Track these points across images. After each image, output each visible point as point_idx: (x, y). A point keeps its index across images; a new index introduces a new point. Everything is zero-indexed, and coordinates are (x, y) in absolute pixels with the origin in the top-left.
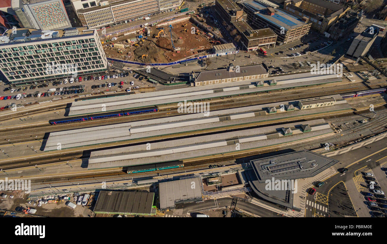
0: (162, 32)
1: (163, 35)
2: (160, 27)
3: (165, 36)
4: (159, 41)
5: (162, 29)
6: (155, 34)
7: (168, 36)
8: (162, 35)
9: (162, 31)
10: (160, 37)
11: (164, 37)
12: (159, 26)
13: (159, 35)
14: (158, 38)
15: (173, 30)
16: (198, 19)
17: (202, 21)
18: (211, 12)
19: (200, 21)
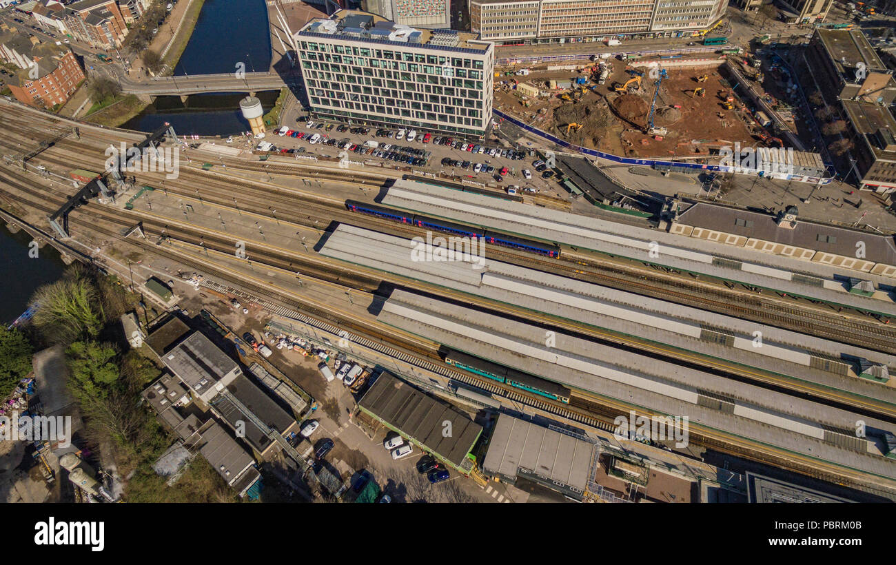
0: (636, 83)
1: (637, 89)
2: (635, 69)
3: (640, 92)
4: (620, 102)
5: (640, 75)
6: (616, 83)
7: (648, 94)
8: (632, 89)
9: (639, 79)
10: (625, 93)
11: (636, 95)
12: (635, 65)
13: (626, 85)
14: (622, 94)
15: (666, 82)
16: (742, 70)
17: (753, 79)
18: (789, 61)
19: (748, 78)
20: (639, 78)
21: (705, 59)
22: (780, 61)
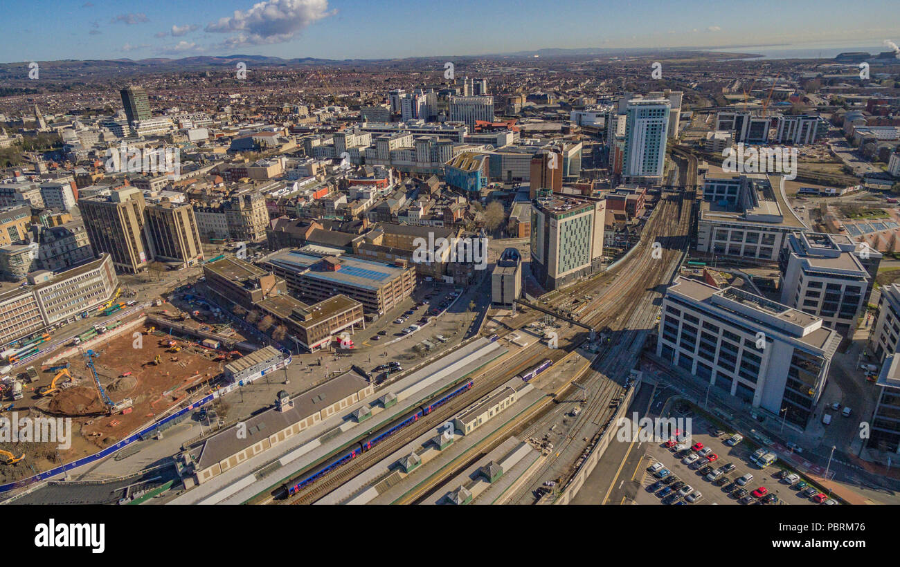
0: (64, 376)
1: (70, 381)
2: (54, 365)
3: (75, 382)
4: (57, 403)
5: (64, 366)
6: (39, 388)
7: (87, 380)
8: (64, 384)
9: (65, 371)
10: (58, 391)
11: (72, 387)
12: (51, 362)
13: (53, 385)
14: (54, 394)
15: (100, 360)
16: (167, 317)
17: (181, 319)
18: (199, 294)
19: (176, 320)
20: (65, 370)
21: (126, 323)
22: (193, 297)
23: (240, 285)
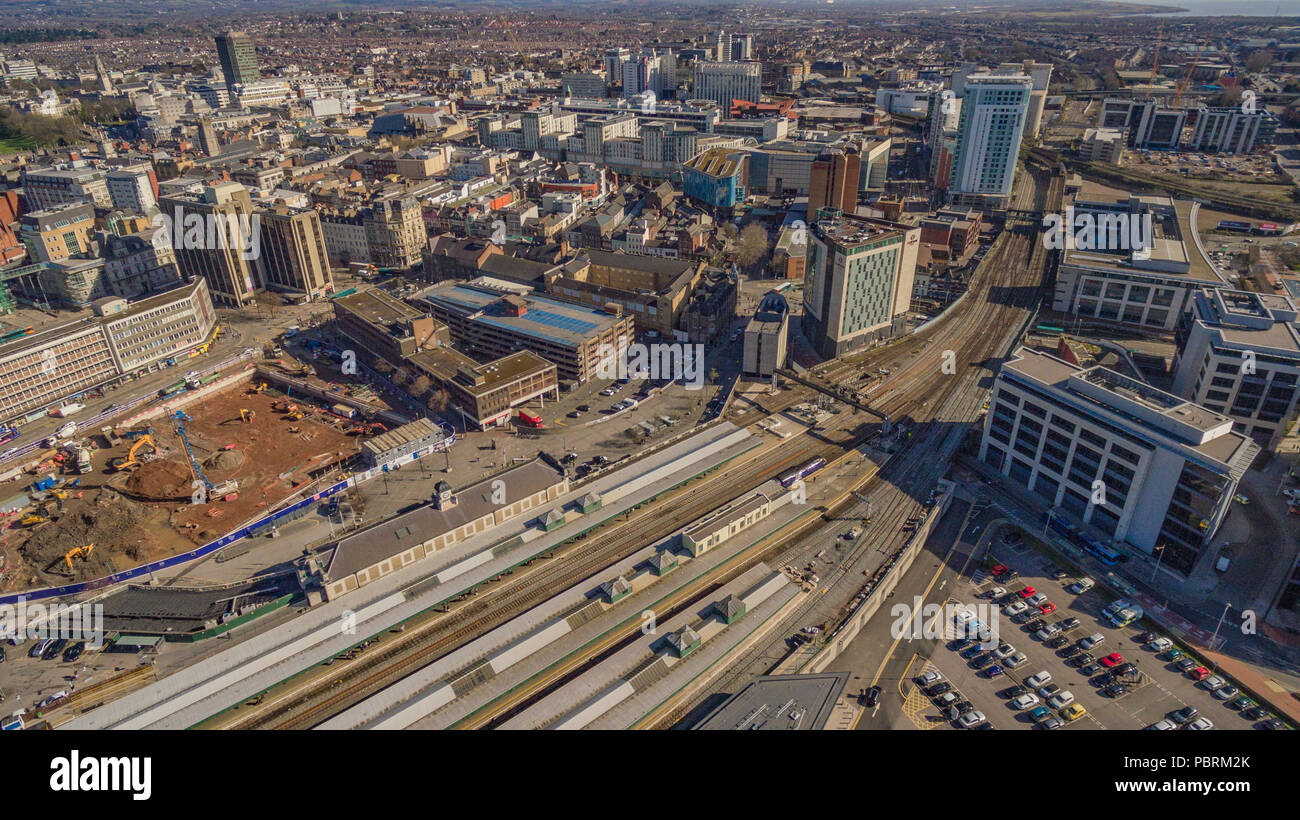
0: (146, 445)
1: (154, 452)
2: (132, 428)
3: (160, 454)
4: (138, 480)
5: (145, 431)
6: (113, 459)
7: (176, 451)
8: (146, 455)
9: (147, 439)
10: (139, 465)
11: (156, 460)
12: (128, 424)
13: (131, 455)
14: (133, 469)
15: (193, 426)
16: (284, 371)
17: (303, 375)
18: (328, 341)
19: (296, 376)
20: (147, 437)
21: (227, 376)
22: (320, 345)
23: (385, 330)
